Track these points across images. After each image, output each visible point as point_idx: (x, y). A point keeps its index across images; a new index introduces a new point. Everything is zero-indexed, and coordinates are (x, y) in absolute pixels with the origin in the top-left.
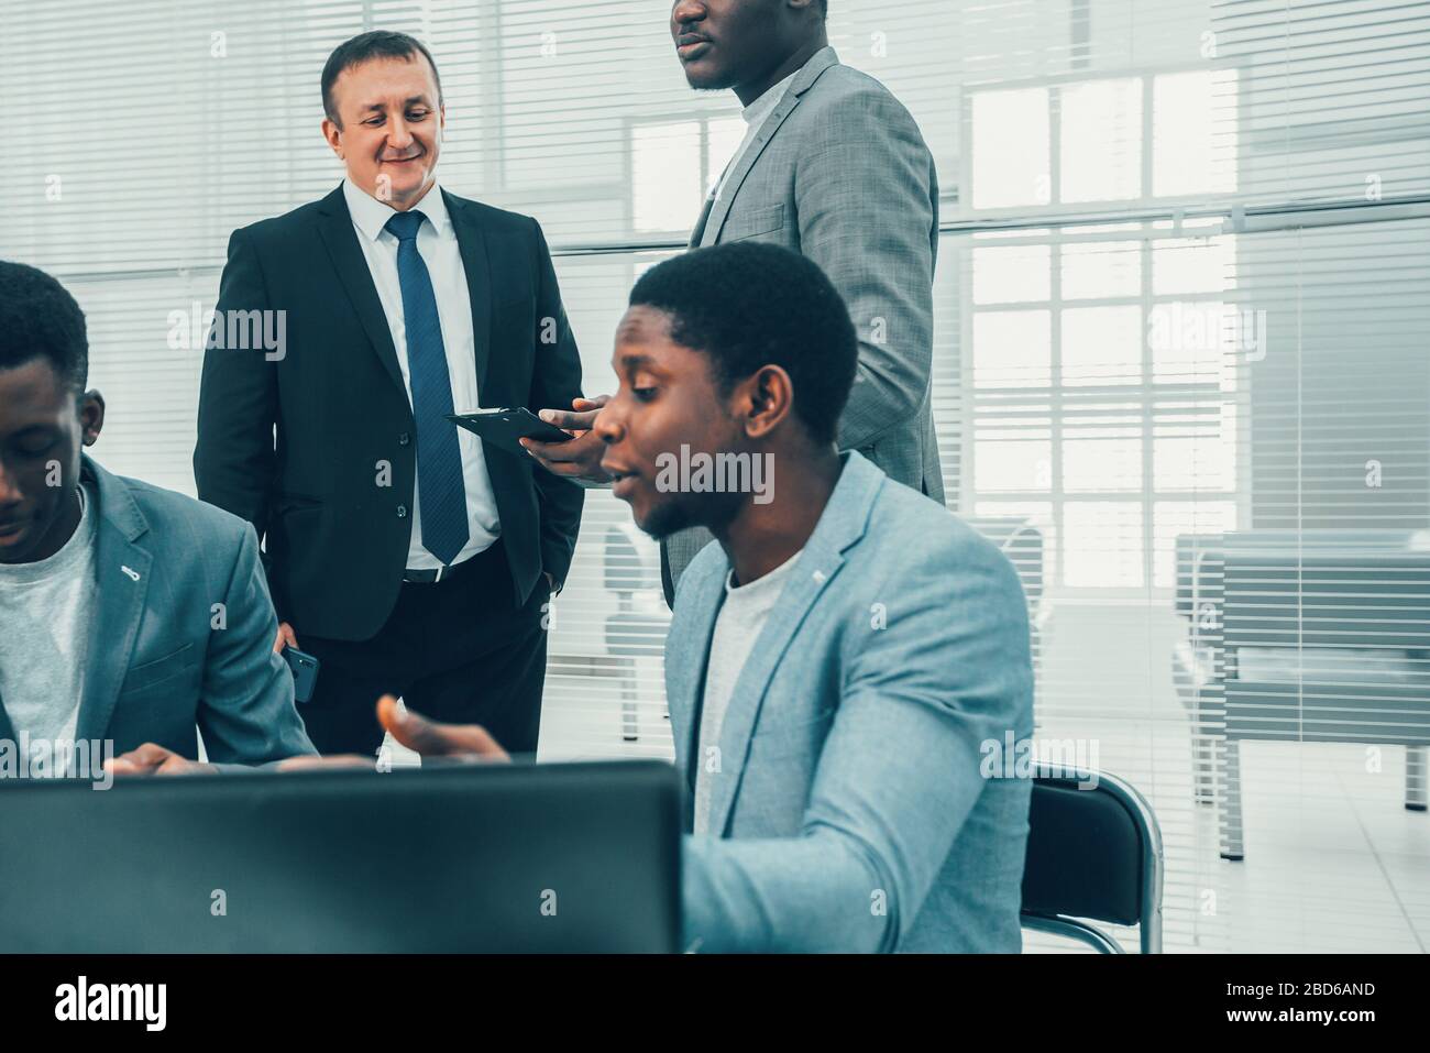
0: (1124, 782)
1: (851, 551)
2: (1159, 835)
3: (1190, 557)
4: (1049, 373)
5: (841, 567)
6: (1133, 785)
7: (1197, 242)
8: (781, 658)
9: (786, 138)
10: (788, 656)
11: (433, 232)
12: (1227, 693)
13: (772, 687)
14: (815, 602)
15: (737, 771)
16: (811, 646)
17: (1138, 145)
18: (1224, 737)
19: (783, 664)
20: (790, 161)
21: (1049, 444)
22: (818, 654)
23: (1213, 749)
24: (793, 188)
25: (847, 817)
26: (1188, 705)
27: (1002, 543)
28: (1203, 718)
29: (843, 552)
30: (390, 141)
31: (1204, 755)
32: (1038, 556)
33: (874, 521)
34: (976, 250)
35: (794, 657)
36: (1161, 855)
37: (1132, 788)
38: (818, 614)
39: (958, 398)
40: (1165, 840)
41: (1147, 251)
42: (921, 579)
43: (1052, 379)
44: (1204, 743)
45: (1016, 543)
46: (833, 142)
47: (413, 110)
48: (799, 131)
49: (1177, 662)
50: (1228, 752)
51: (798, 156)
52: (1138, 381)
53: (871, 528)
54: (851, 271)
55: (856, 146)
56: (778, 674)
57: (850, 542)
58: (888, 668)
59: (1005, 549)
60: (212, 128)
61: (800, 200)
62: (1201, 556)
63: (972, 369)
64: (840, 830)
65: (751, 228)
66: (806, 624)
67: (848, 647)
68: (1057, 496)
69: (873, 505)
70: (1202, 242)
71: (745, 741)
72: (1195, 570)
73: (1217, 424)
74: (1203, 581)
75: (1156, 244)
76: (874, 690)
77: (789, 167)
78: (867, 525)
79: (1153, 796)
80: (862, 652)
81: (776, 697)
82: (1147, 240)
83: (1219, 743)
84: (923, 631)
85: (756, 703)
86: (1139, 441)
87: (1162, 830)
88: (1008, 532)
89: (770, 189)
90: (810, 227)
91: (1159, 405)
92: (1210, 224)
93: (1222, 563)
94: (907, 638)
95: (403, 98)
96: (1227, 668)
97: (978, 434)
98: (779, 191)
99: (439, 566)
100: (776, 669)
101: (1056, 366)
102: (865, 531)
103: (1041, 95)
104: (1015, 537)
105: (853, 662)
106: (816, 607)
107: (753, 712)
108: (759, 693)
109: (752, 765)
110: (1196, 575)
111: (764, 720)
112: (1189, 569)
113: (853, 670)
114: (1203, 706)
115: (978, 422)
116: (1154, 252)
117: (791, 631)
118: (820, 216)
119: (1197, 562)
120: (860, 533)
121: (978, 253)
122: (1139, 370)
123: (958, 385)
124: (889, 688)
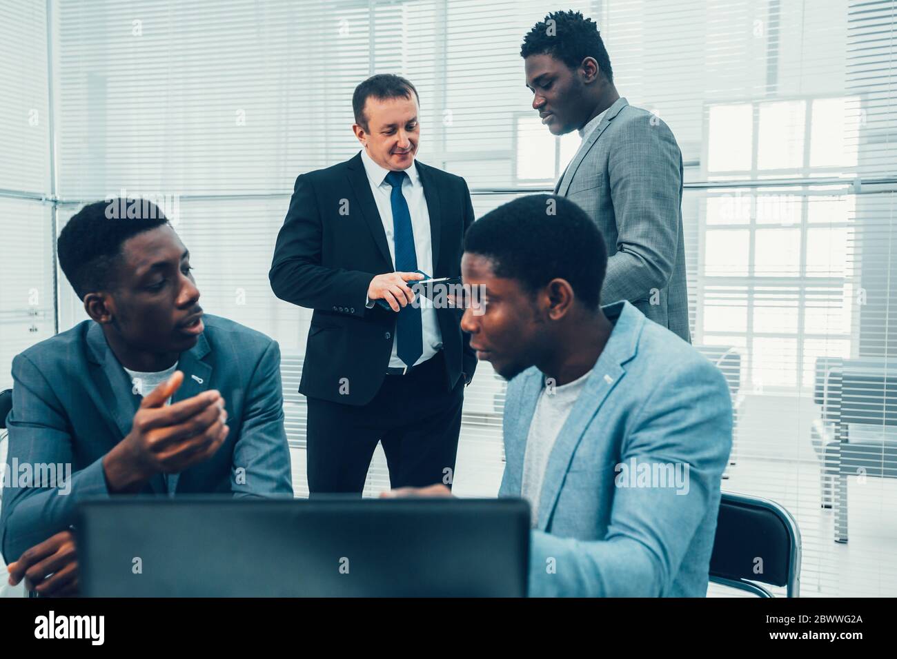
0: (781, 506)
1: (628, 364)
2: (800, 536)
3: (823, 374)
4: (747, 269)
5: (623, 375)
6: (786, 508)
7: (834, 198)
8: (587, 428)
9: (604, 140)
10: (591, 427)
11: (410, 182)
12: (841, 451)
13: (580, 446)
14: (607, 396)
15: (556, 492)
16: (606, 423)
17: (802, 143)
18: (838, 476)
19: (588, 432)
20: (606, 151)
21: (746, 308)
22: (609, 429)
23: (832, 483)
24: (607, 165)
25: (640, 533)
26: (820, 457)
27: (716, 362)
28: (827, 465)
29: (622, 365)
30: (399, 144)
31: (827, 486)
32: (738, 371)
33: (641, 346)
34: (708, 199)
35: (594, 428)
36: (800, 548)
37: (786, 510)
38: (609, 405)
39: (696, 281)
40: (803, 539)
41: (805, 202)
42: (673, 390)
43: (749, 272)
44: (827, 479)
45: (723, 364)
46: (630, 141)
47: (410, 126)
48: (611, 136)
49: (814, 433)
50: (841, 484)
51: (611, 148)
52: (798, 275)
53: (639, 351)
54: (637, 208)
55: (641, 143)
56: (584, 438)
57: (626, 359)
58: (654, 442)
59: (718, 366)
60: (284, 111)
61: (611, 171)
62: (828, 374)
63: (704, 265)
64: (637, 540)
65: (584, 186)
66: (602, 410)
67: (629, 427)
68: (750, 334)
69: (640, 336)
70: (837, 198)
71: (563, 475)
72: (826, 382)
73: (841, 300)
74: (830, 388)
75: (810, 198)
76: (645, 455)
77: (605, 155)
78: (637, 348)
79: (797, 514)
80: (638, 430)
81: (581, 452)
82: (805, 196)
83: (836, 480)
84: (674, 422)
85: (571, 454)
86: (797, 309)
87: (801, 533)
88: (719, 357)
89: (595, 166)
90: (616, 184)
91: (808, 289)
92: (841, 188)
93: (841, 379)
94: (666, 425)
95: (407, 120)
96: (841, 437)
97: (706, 302)
98: (600, 167)
99: (405, 366)
100: (583, 435)
101: (752, 265)
102: (636, 353)
103: (748, 108)
104: (722, 360)
105: (631, 437)
106: (609, 399)
107: (568, 459)
108: (572, 448)
109: (566, 489)
110: (826, 385)
111: (574, 464)
112: (822, 381)
113: (632, 441)
114: (827, 458)
115: (707, 295)
116: (809, 204)
117: (593, 413)
118: (621, 179)
119: (827, 378)
120: (633, 354)
121: (709, 200)
122: (798, 269)
123: (696, 274)
124: (655, 454)
